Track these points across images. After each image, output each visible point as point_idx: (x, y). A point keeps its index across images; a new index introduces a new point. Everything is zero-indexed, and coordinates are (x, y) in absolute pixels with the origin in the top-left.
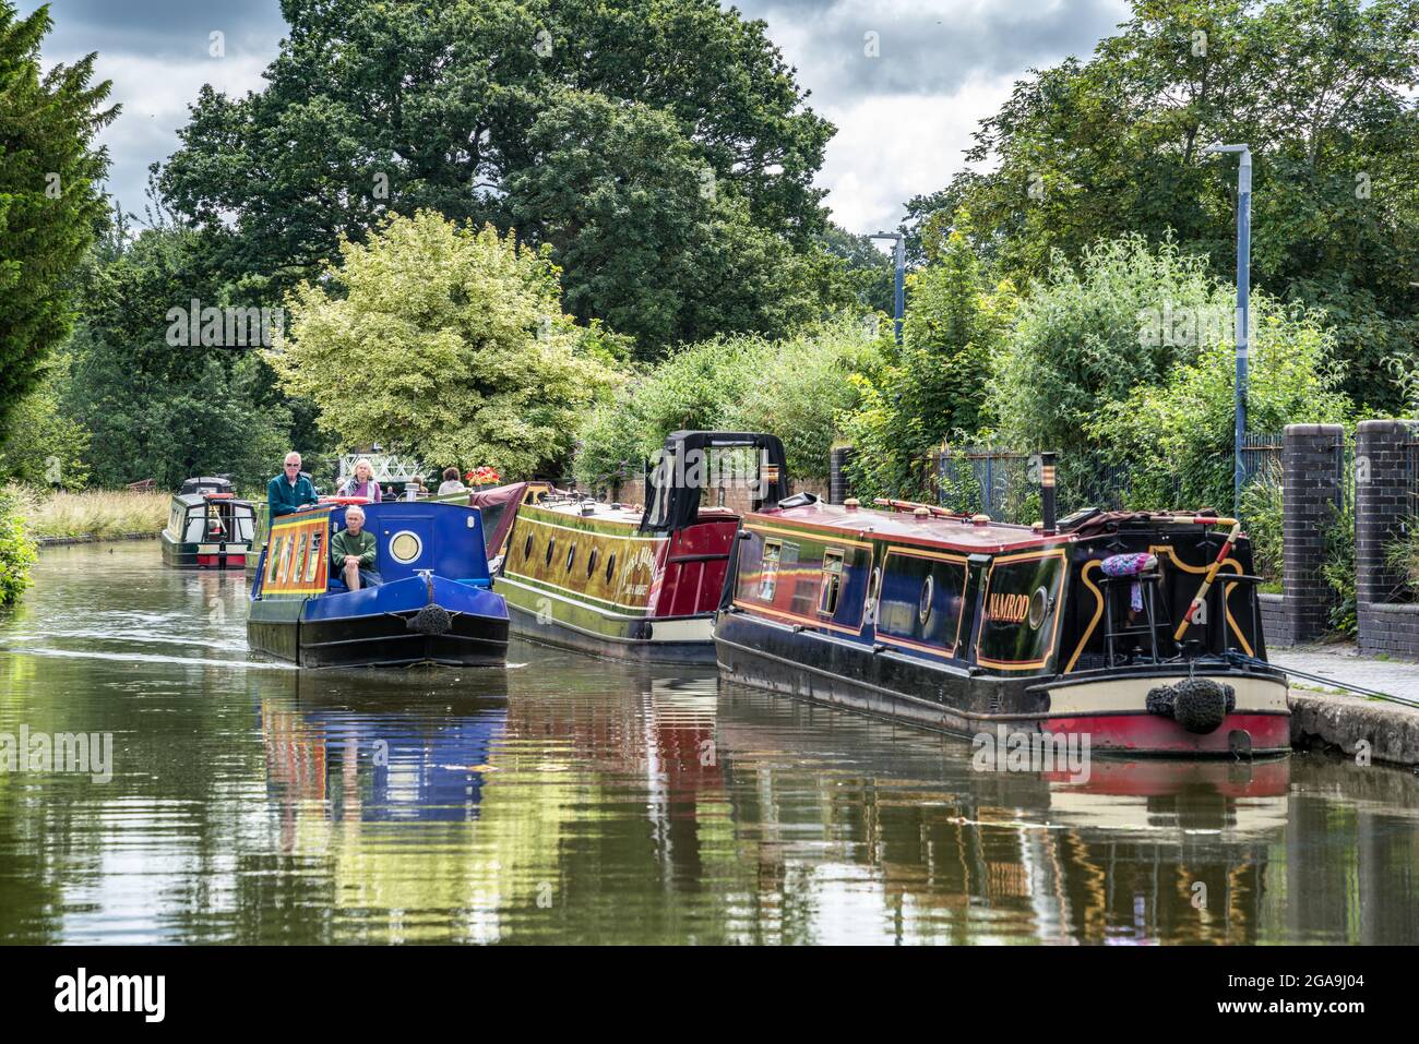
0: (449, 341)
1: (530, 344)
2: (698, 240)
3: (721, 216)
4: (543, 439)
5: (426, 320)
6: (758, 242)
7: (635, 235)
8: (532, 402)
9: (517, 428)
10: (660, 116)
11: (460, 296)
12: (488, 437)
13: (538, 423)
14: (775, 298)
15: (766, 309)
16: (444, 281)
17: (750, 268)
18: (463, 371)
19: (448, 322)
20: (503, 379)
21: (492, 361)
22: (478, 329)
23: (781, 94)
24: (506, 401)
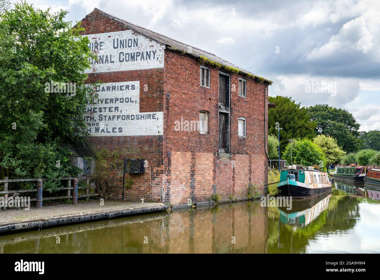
0: (325, 148)
1: (334, 149)
2: (346, 137)
3: (349, 135)
4: (336, 159)
5: (322, 146)
6: (353, 137)
7: (339, 137)
8: (335, 155)
9: (333, 158)
10: (342, 124)
11: (326, 143)
12: (330, 159)
13: (336, 157)
14: (355, 143)
15: (354, 145)
16: (325, 142)
17: (352, 140)
18: (327, 152)
19: (325, 146)
20: (331, 152)
21: (330, 150)
22: (328, 147)
23: (354, 121)
24: (332, 155)
